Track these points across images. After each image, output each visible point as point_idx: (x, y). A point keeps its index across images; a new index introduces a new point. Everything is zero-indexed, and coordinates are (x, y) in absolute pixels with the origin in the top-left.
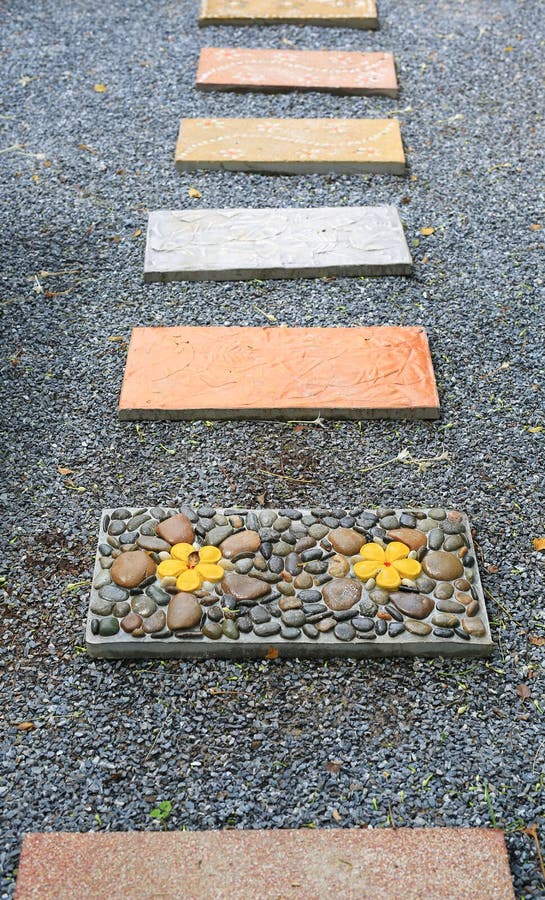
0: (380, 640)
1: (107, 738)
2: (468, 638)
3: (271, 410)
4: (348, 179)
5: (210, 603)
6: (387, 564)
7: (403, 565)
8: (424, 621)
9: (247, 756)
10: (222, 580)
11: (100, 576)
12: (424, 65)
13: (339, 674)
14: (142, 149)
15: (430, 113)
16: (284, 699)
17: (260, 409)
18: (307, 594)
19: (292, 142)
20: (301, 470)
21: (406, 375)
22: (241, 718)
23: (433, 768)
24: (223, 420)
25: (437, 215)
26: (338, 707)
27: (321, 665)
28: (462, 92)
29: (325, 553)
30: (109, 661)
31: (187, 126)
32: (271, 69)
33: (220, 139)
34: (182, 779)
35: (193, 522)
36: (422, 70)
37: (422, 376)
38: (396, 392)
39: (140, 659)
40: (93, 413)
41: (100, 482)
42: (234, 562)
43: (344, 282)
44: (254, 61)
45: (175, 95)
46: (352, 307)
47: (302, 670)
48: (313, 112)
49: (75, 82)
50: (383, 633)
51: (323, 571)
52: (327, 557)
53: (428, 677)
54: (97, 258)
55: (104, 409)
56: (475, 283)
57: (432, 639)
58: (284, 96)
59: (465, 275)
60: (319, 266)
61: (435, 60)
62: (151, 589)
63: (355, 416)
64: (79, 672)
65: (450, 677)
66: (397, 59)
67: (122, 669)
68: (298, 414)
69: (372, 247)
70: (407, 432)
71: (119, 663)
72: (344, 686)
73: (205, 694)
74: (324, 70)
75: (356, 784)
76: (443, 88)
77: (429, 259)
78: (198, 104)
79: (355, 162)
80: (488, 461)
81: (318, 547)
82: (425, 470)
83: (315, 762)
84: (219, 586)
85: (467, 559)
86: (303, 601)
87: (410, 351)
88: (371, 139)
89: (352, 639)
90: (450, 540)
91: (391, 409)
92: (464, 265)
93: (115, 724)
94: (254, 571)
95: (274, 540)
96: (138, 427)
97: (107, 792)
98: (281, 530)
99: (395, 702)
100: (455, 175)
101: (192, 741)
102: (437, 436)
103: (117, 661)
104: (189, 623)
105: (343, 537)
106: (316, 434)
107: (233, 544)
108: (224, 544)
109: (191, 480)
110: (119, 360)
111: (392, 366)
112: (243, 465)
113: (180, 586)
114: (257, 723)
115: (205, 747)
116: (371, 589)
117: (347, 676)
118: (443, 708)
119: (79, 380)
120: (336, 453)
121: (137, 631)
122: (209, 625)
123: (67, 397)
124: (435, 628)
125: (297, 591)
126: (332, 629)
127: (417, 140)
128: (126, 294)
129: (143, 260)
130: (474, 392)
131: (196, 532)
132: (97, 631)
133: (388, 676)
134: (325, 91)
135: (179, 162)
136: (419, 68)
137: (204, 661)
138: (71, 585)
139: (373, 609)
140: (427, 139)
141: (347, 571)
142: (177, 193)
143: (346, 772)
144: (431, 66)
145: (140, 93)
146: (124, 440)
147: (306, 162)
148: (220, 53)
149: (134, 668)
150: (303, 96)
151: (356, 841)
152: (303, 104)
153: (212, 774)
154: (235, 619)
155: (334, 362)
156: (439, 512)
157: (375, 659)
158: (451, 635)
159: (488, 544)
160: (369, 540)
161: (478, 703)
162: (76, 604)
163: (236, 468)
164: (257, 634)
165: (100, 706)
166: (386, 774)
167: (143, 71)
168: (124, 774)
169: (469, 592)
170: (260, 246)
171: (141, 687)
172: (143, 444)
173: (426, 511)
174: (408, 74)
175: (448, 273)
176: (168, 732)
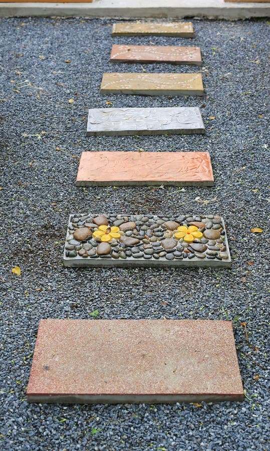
0: (184, 260)
1: (72, 294)
2: (221, 260)
3: (141, 181)
4: (178, 98)
5: (115, 246)
6: (189, 234)
7: (195, 234)
8: (203, 253)
9: (129, 300)
10: (119, 238)
11: (69, 237)
12: (214, 53)
13: (168, 274)
14: (85, 86)
15: (216, 72)
16: (145, 282)
17: (136, 181)
18: (155, 244)
19: (153, 82)
20: (154, 204)
21: (200, 169)
22: (127, 288)
23: (205, 304)
24: (121, 187)
25: (217, 112)
26: (166, 285)
27: (160, 270)
28: (231, 64)
29: (163, 230)
30: (73, 268)
31: (106, 76)
32: (144, 54)
33: (121, 81)
34: (103, 308)
35: (108, 219)
36: (213, 55)
37: (207, 169)
38: (195, 175)
39: (86, 267)
40: (65, 184)
41: (68, 208)
42: (125, 232)
43: (175, 137)
44: (137, 50)
45: (101, 64)
46: (178, 146)
47: (152, 272)
48: (163, 72)
49: (55, 59)
50: (186, 257)
51: (162, 236)
52: (163, 231)
53: (204, 275)
54: (66, 127)
55: (70, 182)
56: (233, 137)
57: (206, 259)
58: (150, 65)
59: (228, 135)
60: (163, 129)
61: (219, 51)
62: (90, 241)
63: (177, 185)
64: (61, 272)
65: (214, 275)
66: (202, 50)
67: (78, 271)
68: (153, 184)
69: (187, 122)
70: (200, 191)
71: (77, 269)
72: (170, 278)
73: (112, 280)
74: (168, 54)
75: (173, 309)
76: (223, 62)
77: (213, 128)
78: (111, 68)
79: (181, 90)
80: (234, 202)
81: (160, 227)
82: (207, 204)
83: (157, 302)
84: (118, 241)
85: (222, 232)
86: (153, 246)
87: (202, 160)
88: (188, 81)
89: (173, 259)
90: (215, 226)
91: (193, 182)
92: (228, 131)
93: (75, 289)
94: (133, 235)
95: (142, 225)
96: (84, 189)
97: (72, 311)
98: (144, 222)
99: (191, 283)
100: (226, 97)
101: (107, 296)
102: (212, 193)
103: (76, 268)
104: (105, 252)
105: (170, 224)
106: (161, 192)
107: (124, 226)
108: (120, 226)
109: (107, 207)
110: (76, 165)
111: (194, 166)
112: (129, 202)
113: (103, 240)
114: (133, 290)
115: (112, 298)
116: (181, 242)
117: (171, 274)
118: (210, 285)
119: (59, 172)
120: (169, 199)
121: (84, 255)
122: (114, 253)
123: (54, 178)
124: (207, 255)
125: (151, 243)
126: (165, 255)
127: (210, 83)
128: (78, 141)
129: (86, 128)
130: (230, 177)
131: (109, 222)
132: (68, 255)
133: (188, 274)
134: (168, 62)
135: (102, 90)
136: (212, 54)
137: (112, 268)
138: (57, 242)
139: (182, 248)
140: (214, 83)
141: (172, 236)
142: (101, 103)
143: (169, 305)
144: (218, 54)
145: (84, 64)
146: (78, 194)
147: (159, 90)
148: (121, 47)
149: (83, 271)
150: (158, 65)
151: (171, 324)
152: (158, 68)
153: (115, 306)
154: (125, 251)
155: (169, 164)
156: (211, 216)
157: (183, 268)
158: (214, 258)
159: (232, 230)
160: (181, 225)
161: (225, 283)
162: (59, 249)
163: (126, 203)
164: (133, 257)
165: (69, 284)
166: (185, 306)
167: (86, 55)
168: (79, 306)
169: (222, 244)
170: (138, 122)
171: (86, 277)
172: (86, 195)
173: (206, 216)
174: (207, 57)
175: (221, 134)
176: (97, 292)
